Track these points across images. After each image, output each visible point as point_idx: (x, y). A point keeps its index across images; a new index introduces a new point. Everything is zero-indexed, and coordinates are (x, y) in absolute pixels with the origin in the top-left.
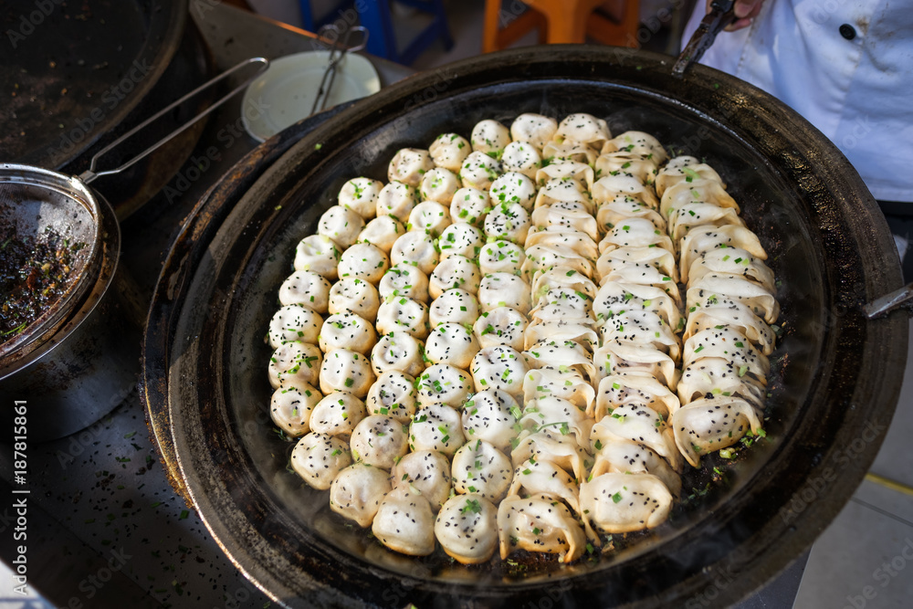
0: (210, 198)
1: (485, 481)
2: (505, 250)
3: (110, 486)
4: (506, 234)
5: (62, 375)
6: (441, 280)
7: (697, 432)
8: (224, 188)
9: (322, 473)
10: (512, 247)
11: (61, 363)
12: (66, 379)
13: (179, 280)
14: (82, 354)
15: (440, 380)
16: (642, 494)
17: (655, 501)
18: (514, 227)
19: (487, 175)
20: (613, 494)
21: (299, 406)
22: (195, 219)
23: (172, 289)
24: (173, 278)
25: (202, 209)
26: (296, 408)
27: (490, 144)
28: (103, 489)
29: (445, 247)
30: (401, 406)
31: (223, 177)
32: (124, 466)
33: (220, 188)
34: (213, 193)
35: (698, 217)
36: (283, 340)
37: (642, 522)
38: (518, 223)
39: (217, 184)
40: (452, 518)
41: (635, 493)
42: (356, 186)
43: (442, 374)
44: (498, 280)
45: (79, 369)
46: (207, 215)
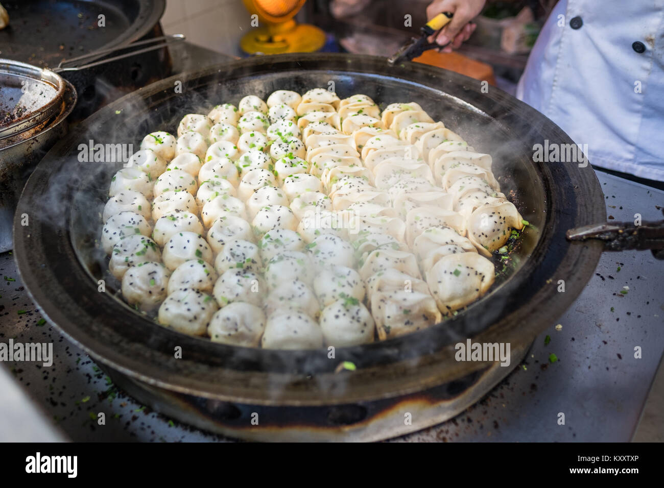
1: (352, 286)
2: (295, 161)
6: (250, 183)
7: (485, 234)
9: (199, 314)
10: (299, 159)
15: (280, 238)
16: (472, 268)
17: (481, 274)
18: (297, 148)
19: (262, 124)
20: (453, 271)
21: (156, 276)
26: (153, 278)
27: (257, 109)
29: (245, 166)
30: (253, 262)
36: (122, 236)
37: (477, 290)
38: (299, 146)
40: (339, 311)
41: (468, 267)
42: (155, 137)
43: (280, 233)
44: (297, 177)
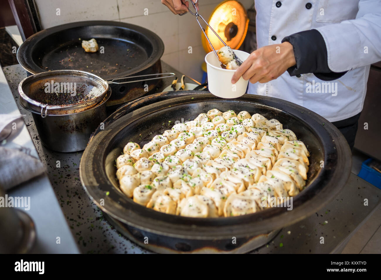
0: (140, 100)
2: (221, 141)
3: (66, 169)
4: (226, 138)
5: (73, 127)
8: (145, 99)
10: (224, 141)
11: (75, 123)
12: (73, 130)
13: (119, 115)
14: (81, 124)
22: (133, 103)
23: (115, 117)
24: (118, 114)
25: (136, 102)
28: (64, 169)
31: (147, 96)
32: (74, 166)
33: (144, 99)
34: (141, 99)
35: (289, 156)
38: (231, 136)
39: (143, 97)
44: (213, 147)
45: (78, 129)
46: (137, 103)
